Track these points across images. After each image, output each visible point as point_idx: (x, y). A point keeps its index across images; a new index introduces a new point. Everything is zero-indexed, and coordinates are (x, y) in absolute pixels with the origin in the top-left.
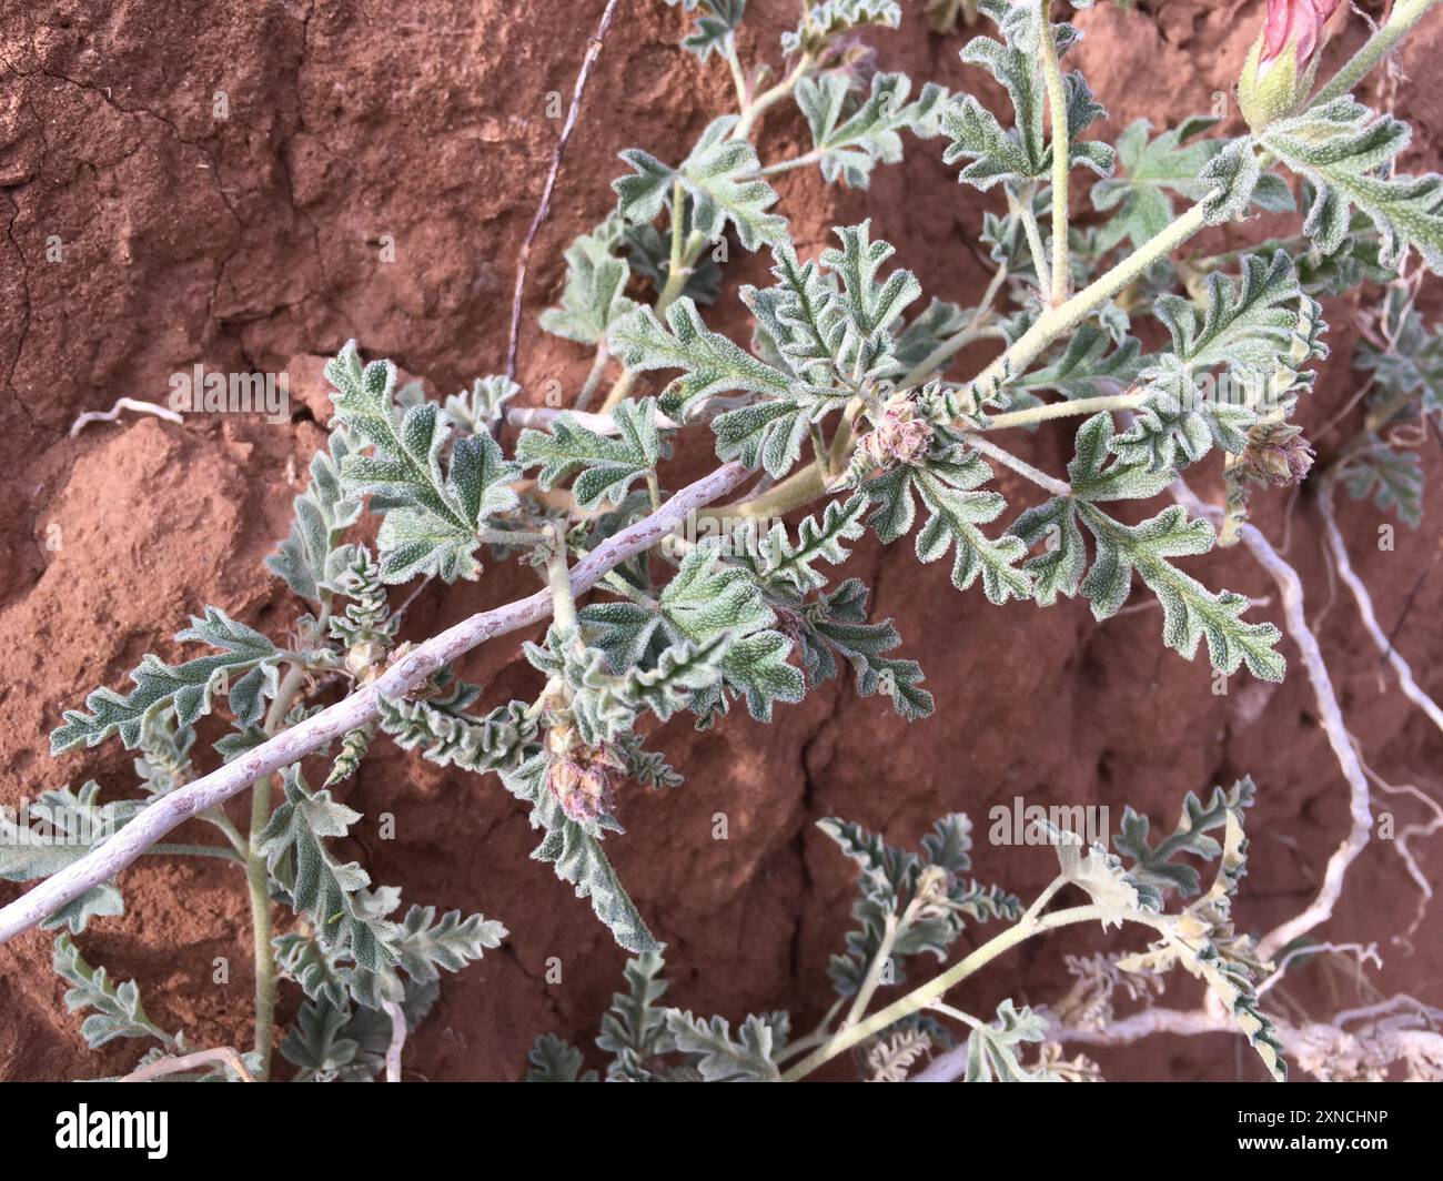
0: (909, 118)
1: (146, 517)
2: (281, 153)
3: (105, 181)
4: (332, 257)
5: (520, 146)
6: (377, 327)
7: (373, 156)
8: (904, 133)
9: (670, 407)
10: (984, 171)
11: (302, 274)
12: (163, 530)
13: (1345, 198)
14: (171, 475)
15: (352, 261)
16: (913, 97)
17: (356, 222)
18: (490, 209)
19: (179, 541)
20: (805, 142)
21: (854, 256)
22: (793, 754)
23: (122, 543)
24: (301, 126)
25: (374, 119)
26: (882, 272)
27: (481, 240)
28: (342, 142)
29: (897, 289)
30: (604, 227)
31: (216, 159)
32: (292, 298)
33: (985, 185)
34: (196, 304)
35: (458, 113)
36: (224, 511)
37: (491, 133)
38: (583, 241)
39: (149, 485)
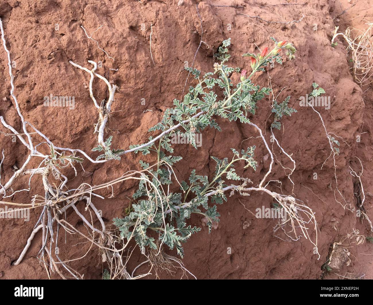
0: (215, 82)
1: (151, 119)
2: (160, 88)
3: (149, 90)
4: (164, 97)
5: (180, 87)
6: (167, 104)
7: (168, 88)
8: (215, 83)
9: (197, 107)
10: (222, 87)
11: (161, 99)
12: (153, 120)
13: (247, 86)
14: (153, 116)
15: (165, 98)
16: (215, 80)
17: (166, 94)
18: (177, 93)
19: (154, 121)
20: (206, 85)
21: (211, 94)
22: (208, 150)
23: (149, 121)
24: (162, 86)
25: (168, 85)
26: (214, 94)
27: (177, 96)
28: (165, 87)
29: (215, 95)
30: (188, 94)
31: (156, 89)
32: (160, 101)
33: (222, 88)
34: (153, 101)
35: (175, 84)
36: (157, 119)
37: (178, 86)
38: (185, 96)
39: (151, 116)
